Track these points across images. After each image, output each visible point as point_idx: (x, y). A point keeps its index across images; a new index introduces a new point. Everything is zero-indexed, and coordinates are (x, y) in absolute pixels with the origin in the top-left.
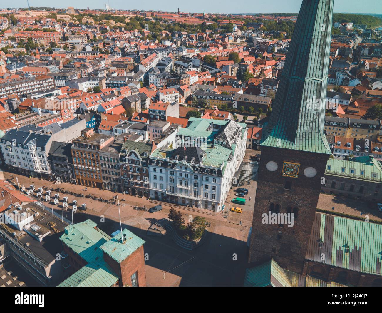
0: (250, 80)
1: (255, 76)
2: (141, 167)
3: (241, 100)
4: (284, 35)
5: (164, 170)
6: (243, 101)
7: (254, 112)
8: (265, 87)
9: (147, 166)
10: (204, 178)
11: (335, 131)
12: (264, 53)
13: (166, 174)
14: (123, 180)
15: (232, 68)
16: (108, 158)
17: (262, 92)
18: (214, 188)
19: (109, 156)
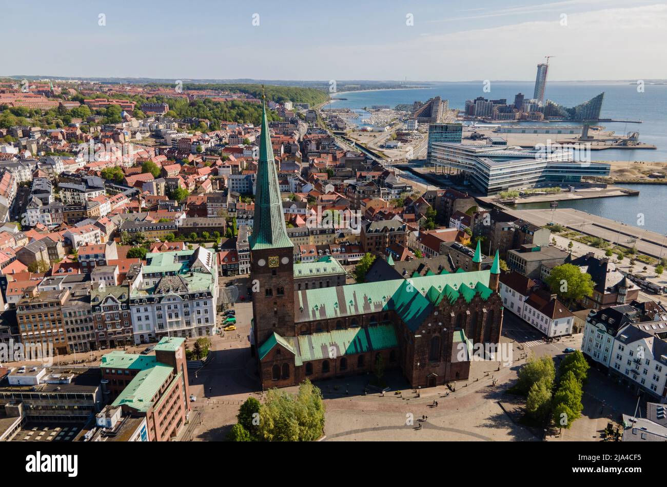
0: (189, 199)
1: (190, 191)
2: (120, 312)
3: (189, 226)
4: (207, 124)
5: (149, 308)
6: (192, 226)
7: (209, 237)
8: (212, 205)
9: (129, 308)
10: (195, 304)
11: (299, 242)
12: (188, 155)
13: (153, 312)
14: (97, 333)
15: (157, 185)
16: (75, 312)
17: (210, 212)
18: (206, 311)
19: (77, 310)
